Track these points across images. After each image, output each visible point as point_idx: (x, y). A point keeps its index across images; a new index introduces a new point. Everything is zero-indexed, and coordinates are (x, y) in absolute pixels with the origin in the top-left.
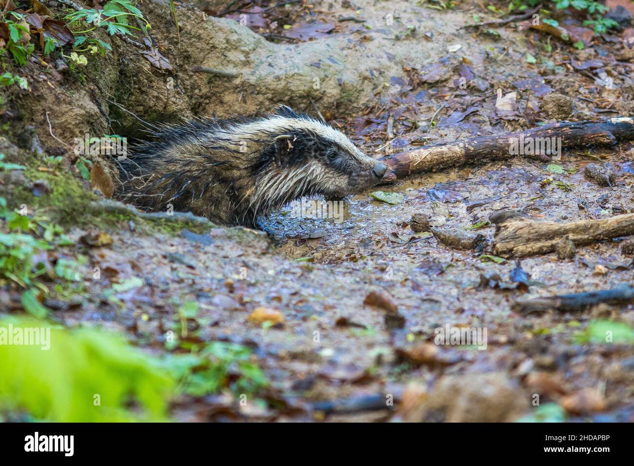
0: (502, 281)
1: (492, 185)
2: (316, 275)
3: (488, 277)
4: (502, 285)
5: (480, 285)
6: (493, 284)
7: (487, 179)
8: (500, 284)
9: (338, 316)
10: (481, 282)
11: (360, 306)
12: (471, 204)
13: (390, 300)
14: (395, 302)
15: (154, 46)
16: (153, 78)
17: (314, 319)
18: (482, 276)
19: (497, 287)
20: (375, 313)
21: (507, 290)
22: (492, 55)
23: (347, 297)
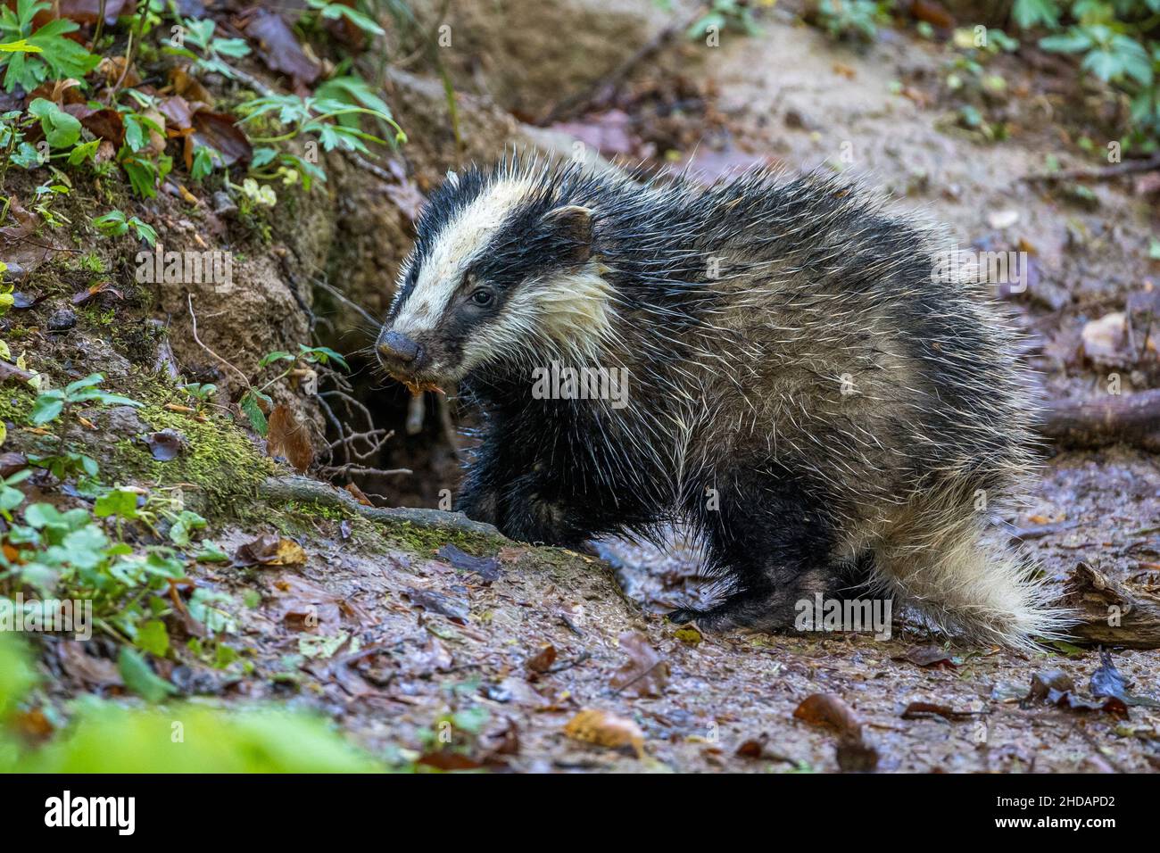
0: (1073, 693)
1: (1064, 498)
2: (702, 652)
3: (1046, 681)
4: (1075, 701)
5: (1029, 698)
6: (1055, 696)
7: (1054, 486)
8: (1071, 698)
9: (743, 738)
10: (1033, 690)
11: (787, 720)
12: (1019, 532)
13: (846, 713)
14: (856, 717)
15: (409, 176)
16: (403, 240)
17: (696, 741)
18: (1036, 680)
19: (1063, 704)
20: (815, 737)
21: (1082, 710)
22: (1079, 238)
23: (762, 700)
